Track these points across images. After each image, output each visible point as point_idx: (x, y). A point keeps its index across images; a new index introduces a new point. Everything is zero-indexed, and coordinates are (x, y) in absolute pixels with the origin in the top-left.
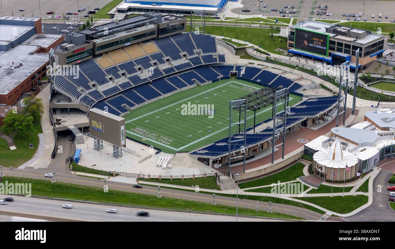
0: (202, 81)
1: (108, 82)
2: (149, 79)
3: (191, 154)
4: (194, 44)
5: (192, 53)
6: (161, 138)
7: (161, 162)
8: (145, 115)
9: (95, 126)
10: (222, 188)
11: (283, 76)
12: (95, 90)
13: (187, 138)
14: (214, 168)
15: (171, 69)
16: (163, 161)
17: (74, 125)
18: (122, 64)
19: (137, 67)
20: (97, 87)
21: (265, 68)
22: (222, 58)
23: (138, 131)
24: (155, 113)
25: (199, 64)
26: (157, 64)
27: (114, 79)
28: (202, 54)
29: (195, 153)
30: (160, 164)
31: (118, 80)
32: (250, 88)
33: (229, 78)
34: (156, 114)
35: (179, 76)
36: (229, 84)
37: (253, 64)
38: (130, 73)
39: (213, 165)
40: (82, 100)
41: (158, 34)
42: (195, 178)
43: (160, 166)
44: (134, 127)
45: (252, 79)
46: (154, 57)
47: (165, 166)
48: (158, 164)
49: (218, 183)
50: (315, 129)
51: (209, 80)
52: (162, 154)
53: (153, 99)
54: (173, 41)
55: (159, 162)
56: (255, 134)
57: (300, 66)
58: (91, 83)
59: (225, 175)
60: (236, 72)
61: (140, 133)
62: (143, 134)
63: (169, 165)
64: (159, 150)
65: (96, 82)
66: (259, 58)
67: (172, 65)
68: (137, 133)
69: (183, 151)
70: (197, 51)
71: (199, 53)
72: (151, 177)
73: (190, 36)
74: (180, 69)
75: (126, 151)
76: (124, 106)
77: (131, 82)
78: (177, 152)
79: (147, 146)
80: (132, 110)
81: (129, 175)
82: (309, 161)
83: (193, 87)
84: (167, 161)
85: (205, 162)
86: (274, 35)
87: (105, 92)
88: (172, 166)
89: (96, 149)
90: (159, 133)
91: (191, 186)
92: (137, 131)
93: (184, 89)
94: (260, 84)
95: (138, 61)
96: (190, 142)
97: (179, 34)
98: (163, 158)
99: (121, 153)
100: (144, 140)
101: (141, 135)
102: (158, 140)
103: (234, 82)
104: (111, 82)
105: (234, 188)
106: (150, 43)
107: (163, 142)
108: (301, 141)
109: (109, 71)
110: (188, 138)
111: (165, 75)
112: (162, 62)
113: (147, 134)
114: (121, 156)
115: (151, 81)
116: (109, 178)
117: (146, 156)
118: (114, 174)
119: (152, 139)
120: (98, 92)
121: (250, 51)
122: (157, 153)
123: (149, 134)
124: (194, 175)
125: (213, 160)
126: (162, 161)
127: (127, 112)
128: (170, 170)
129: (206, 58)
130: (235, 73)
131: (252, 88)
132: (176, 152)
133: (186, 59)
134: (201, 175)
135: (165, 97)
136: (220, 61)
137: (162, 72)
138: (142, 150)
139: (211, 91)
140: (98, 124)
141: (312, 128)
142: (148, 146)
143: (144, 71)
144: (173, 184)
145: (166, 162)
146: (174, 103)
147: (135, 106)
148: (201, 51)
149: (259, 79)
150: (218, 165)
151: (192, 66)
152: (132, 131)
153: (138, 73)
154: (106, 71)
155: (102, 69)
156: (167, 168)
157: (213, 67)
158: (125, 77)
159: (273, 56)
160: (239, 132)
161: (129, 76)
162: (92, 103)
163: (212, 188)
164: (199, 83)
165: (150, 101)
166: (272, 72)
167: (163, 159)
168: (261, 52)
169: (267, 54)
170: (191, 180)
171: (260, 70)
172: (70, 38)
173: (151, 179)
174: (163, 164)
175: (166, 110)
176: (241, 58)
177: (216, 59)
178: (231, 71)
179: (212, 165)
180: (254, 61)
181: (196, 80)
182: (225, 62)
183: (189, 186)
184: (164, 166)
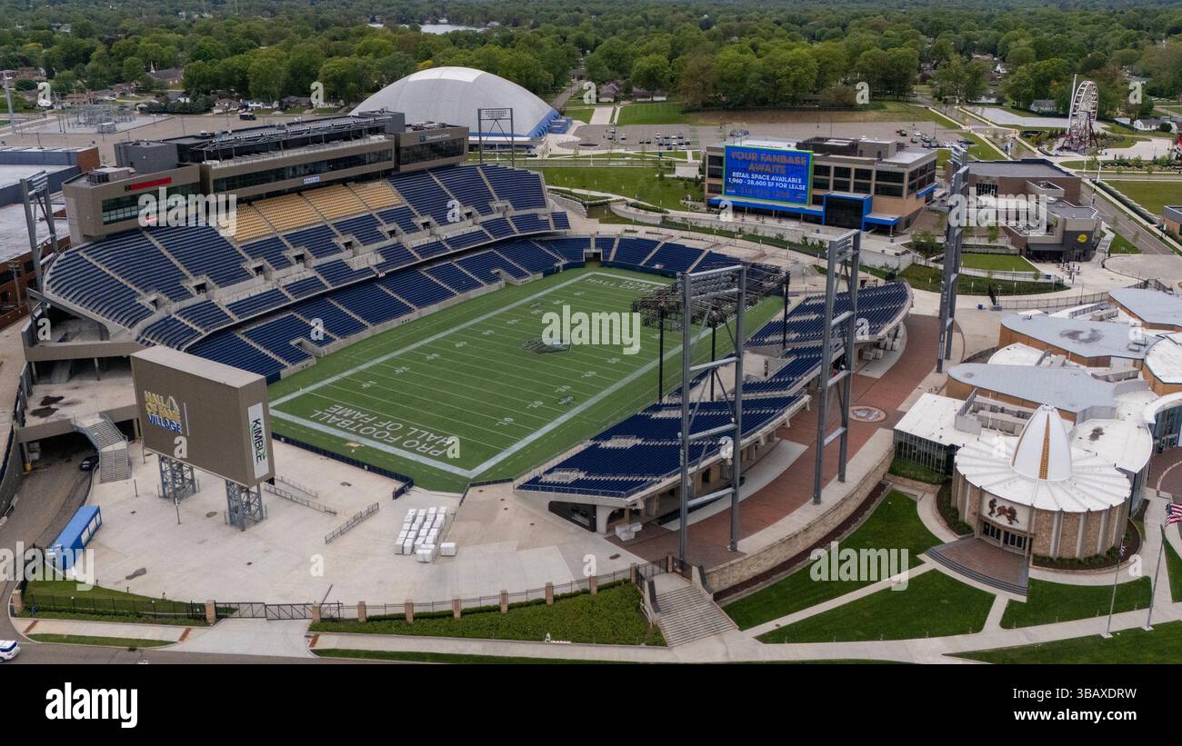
0: (519, 274)
1: (252, 277)
2: (375, 270)
3: (521, 487)
4: (490, 188)
5: (486, 210)
6: (415, 436)
7: (412, 535)
8: (362, 367)
9: (157, 413)
10: (668, 632)
11: (717, 252)
12: (206, 300)
13: (499, 430)
14: (615, 540)
15: (438, 246)
16: (421, 527)
17: (102, 415)
18: (295, 231)
19: (340, 240)
20: (212, 291)
21: (666, 239)
22: (561, 220)
23: (338, 416)
24: (393, 359)
25: (506, 233)
26: (397, 233)
27: (270, 270)
28: (513, 212)
29: (534, 484)
30: (408, 544)
31: (282, 272)
32: (641, 283)
33: (581, 265)
34: (396, 362)
35: (458, 263)
36: (588, 278)
37: (636, 232)
38: (319, 253)
39: (610, 529)
40: (150, 329)
41: (398, 162)
42: (556, 599)
43: (407, 551)
44: (325, 405)
45: (641, 264)
46: (389, 216)
47: (429, 552)
48: (399, 542)
49: (652, 616)
50: (877, 373)
51: (534, 270)
52: (417, 493)
53: (389, 322)
54: (438, 182)
55: (403, 534)
56: (715, 400)
57: (748, 230)
58: (191, 283)
59: (667, 571)
60: (598, 251)
61: (343, 422)
62: (351, 426)
63: (443, 545)
64: (406, 480)
65: (208, 278)
66: (645, 221)
67: (437, 236)
68: (333, 425)
69: (488, 478)
70: (499, 205)
71: (502, 208)
72: (370, 613)
73: (480, 171)
74: (459, 246)
75: (283, 494)
76: (299, 344)
77: (322, 279)
78: (472, 485)
79: (363, 468)
80: (322, 356)
81: (273, 613)
82: (920, 483)
83: (497, 289)
84: (437, 524)
85: (580, 519)
86: (666, 175)
87: (237, 307)
88: (457, 547)
89: (168, 498)
90: (406, 418)
91: (538, 638)
92: (334, 417)
93: (473, 294)
94: (662, 274)
95: (345, 226)
96: (511, 442)
97: (452, 166)
98: (422, 513)
99: (260, 508)
100: (353, 448)
101: (344, 430)
102: (404, 444)
103: (598, 273)
104: (259, 279)
105: (716, 631)
106: (378, 184)
107: (418, 449)
108: (859, 414)
109: (255, 249)
110: (501, 428)
111: (421, 260)
112: (411, 229)
113: (365, 425)
114: (262, 518)
115: (381, 275)
116: (183, 637)
117: (356, 511)
118: (210, 614)
119: (381, 441)
120: (213, 306)
121: (620, 209)
122: (397, 494)
123: (370, 424)
124: (550, 587)
125: (608, 512)
126: (415, 527)
127: (306, 362)
128: (448, 564)
129: (522, 222)
130: (594, 253)
131: (647, 284)
132: (468, 485)
133: (474, 224)
134: (578, 582)
135: (423, 315)
136: (557, 226)
137: (413, 252)
138: (344, 484)
139: (545, 296)
140: (165, 403)
141: (863, 373)
142: (366, 467)
143: (362, 249)
144: (463, 634)
145: (434, 532)
146: (447, 329)
147: (334, 343)
148: (510, 206)
149: (660, 262)
150: (628, 527)
151: (489, 238)
152: (315, 420)
153: (345, 256)
154: (246, 248)
155: (232, 244)
156: (437, 555)
157: (541, 242)
158: (305, 267)
159: (675, 215)
160: (661, 398)
161: (315, 262)
162: (186, 338)
163: (630, 642)
164: (511, 278)
165: (379, 329)
166: (687, 246)
167: (419, 520)
168: (647, 209)
169: (661, 211)
170: (538, 608)
171: (656, 243)
172: (126, 153)
173: (371, 619)
174: (419, 542)
175: (427, 350)
176: (602, 222)
177: (546, 224)
178: (585, 251)
179: (608, 530)
180: (636, 228)
181: (503, 272)
182: (569, 228)
183: (535, 640)
184: (426, 550)
